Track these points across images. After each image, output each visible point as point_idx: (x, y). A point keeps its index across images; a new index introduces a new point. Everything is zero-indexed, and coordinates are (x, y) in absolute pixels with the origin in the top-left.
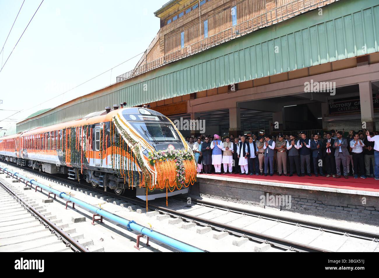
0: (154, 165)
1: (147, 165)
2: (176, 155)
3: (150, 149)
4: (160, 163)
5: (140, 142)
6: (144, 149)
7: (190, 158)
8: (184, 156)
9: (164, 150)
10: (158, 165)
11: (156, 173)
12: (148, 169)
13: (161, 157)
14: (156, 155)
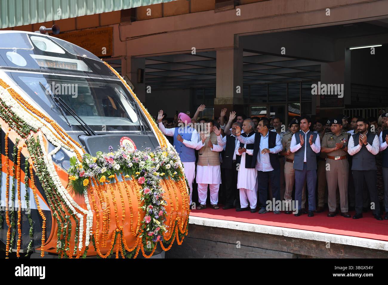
0: (86, 192)
1: (66, 192)
2: (142, 164)
3: (72, 150)
4: (102, 187)
5: (44, 130)
6: (56, 149)
7: (176, 173)
8: (162, 169)
9: (111, 151)
10: (95, 191)
11: (90, 214)
12: (68, 203)
13: (104, 170)
14: (90, 166)
